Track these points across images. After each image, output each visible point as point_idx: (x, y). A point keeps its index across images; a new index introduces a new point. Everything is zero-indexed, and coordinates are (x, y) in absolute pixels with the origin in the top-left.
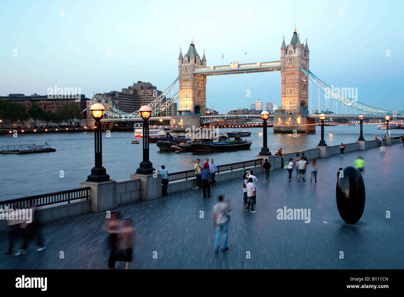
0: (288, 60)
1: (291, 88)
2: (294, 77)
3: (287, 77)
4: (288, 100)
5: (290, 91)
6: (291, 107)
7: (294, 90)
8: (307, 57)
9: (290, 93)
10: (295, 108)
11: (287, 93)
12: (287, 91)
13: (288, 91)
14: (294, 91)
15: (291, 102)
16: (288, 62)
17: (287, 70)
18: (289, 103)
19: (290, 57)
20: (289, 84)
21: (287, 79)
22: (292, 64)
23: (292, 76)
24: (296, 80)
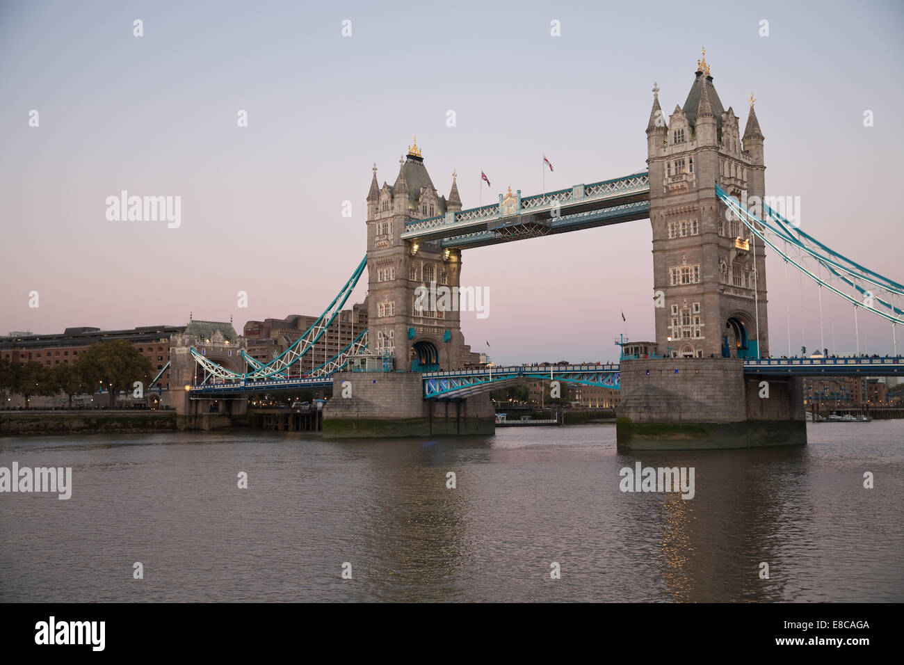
0: (673, 165)
1: (684, 263)
2: (695, 223)
3: (669, 225)
4: (675, 308)
5: (683, 276)
6: (689, 333)
7: (696, 269)
8: (756, 156)
9: (684, 281)
10: (700, 338)
11: (672, 284)
12: (672, 276)
13: (675, 277)
14: (697, 275)
15: (688, 315)
16: (673, 172)
17: (671, 201)
18: (681, 318)
19: (677, 154)
20: (678, 252)
21: (670, 234)
22: (684, 179)
23: (688, 221)
24: (701, 235)
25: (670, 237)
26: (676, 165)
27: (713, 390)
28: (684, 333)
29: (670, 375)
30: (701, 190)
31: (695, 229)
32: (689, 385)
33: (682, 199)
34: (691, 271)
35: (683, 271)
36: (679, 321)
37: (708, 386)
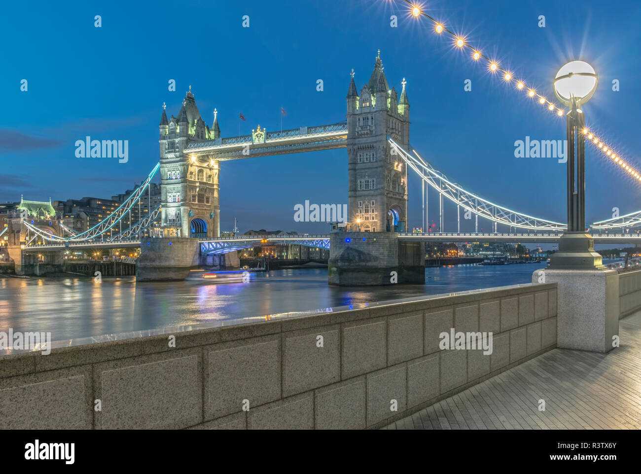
0: (361, 120)
1: (367, 177)
2: (373, 155)
3: (358, 155)
4: (361, 203)
5: (366, 185)
6: (368, 218)
7: (373, 181)
8: (405, 116)
9: (366, 188)
10: (375, 220)
11: (359, 189)
12: (359, 184)
13: (361, 185)
14: (373, 185)
15: (368, 207)
16: (361, 124)
17: (359, 141)
18: (364, 209)
19: (364, 113)
20: (363, 171)
21: (359, 160)
22: (368, 128)
23: (370, 153)
24: (376, 161)
25: (359, 162)
26: (364, 120)
27: (383, 250)
28: (366, 217)
29: (360, 242)
30: (377, 135)
31: (373, 158)
32: (371, 247)
33: (367, 140)
34: (371, 182)
35: (366, 182)
36: (363, 210)
37: (381, 248)
